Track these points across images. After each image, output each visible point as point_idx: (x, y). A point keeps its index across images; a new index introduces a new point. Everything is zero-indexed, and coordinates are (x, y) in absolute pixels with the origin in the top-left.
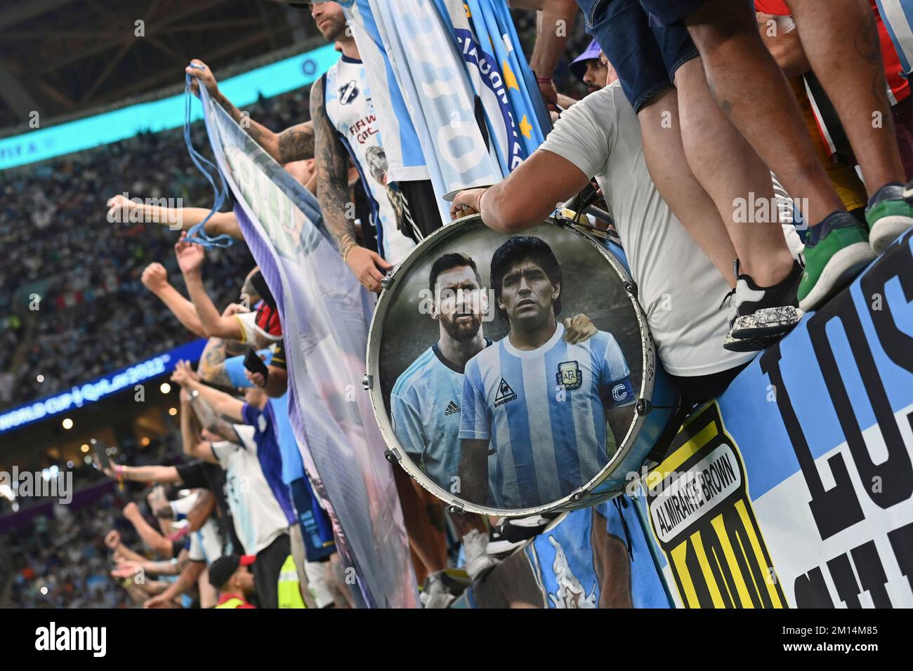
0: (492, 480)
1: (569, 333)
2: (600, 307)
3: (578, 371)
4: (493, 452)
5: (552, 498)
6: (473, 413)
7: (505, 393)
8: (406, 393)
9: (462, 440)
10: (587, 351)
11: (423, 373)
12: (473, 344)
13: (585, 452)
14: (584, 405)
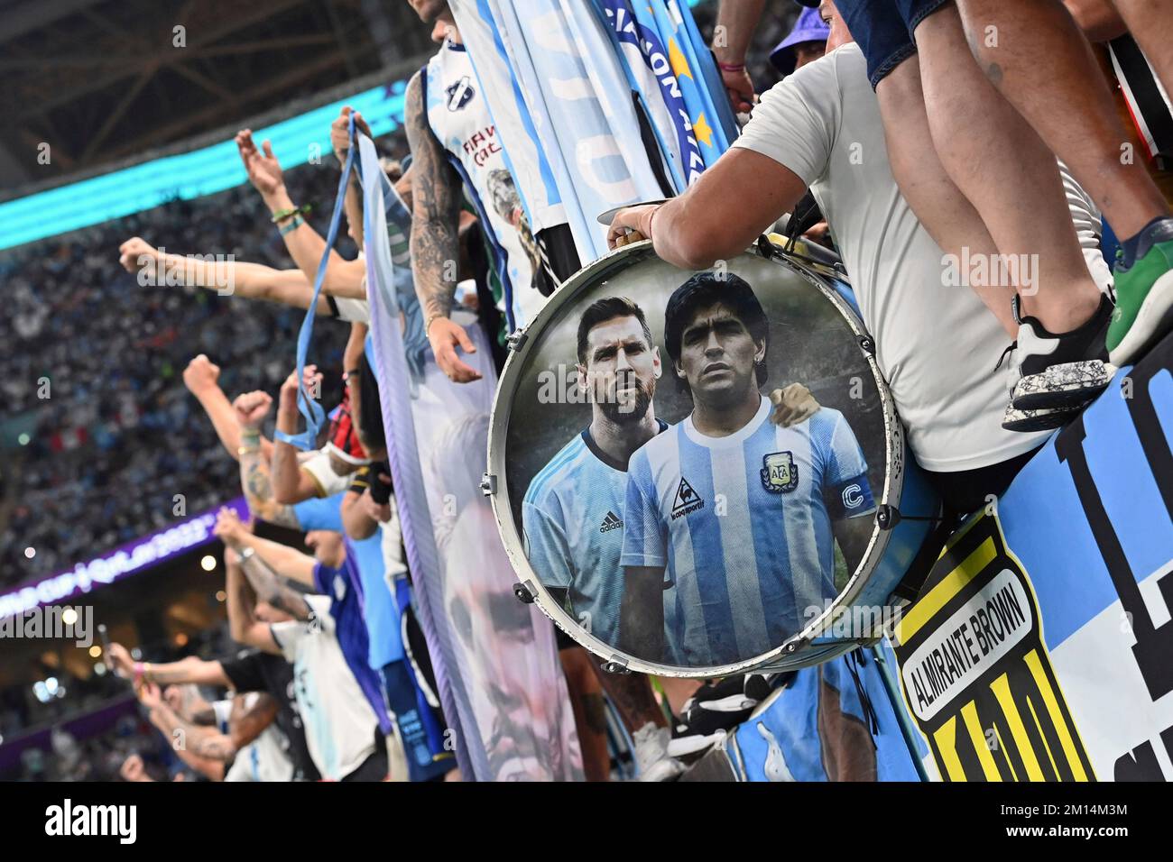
0: (670, 626)
1: (779, 411)
2: (825, 373)
3: (792, 466)
4: (670, 584)
5: (755, 651)
6: (641, 529)
7: (687, 499)
8: (544, 501)
9: (626, 567)
10: (805, 436)
11: (569, 472)
12: (640, 428)
13: (803, 583)
14: (802, 515)
